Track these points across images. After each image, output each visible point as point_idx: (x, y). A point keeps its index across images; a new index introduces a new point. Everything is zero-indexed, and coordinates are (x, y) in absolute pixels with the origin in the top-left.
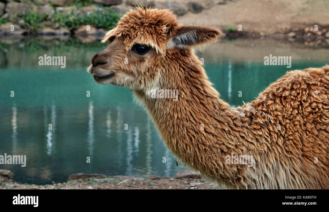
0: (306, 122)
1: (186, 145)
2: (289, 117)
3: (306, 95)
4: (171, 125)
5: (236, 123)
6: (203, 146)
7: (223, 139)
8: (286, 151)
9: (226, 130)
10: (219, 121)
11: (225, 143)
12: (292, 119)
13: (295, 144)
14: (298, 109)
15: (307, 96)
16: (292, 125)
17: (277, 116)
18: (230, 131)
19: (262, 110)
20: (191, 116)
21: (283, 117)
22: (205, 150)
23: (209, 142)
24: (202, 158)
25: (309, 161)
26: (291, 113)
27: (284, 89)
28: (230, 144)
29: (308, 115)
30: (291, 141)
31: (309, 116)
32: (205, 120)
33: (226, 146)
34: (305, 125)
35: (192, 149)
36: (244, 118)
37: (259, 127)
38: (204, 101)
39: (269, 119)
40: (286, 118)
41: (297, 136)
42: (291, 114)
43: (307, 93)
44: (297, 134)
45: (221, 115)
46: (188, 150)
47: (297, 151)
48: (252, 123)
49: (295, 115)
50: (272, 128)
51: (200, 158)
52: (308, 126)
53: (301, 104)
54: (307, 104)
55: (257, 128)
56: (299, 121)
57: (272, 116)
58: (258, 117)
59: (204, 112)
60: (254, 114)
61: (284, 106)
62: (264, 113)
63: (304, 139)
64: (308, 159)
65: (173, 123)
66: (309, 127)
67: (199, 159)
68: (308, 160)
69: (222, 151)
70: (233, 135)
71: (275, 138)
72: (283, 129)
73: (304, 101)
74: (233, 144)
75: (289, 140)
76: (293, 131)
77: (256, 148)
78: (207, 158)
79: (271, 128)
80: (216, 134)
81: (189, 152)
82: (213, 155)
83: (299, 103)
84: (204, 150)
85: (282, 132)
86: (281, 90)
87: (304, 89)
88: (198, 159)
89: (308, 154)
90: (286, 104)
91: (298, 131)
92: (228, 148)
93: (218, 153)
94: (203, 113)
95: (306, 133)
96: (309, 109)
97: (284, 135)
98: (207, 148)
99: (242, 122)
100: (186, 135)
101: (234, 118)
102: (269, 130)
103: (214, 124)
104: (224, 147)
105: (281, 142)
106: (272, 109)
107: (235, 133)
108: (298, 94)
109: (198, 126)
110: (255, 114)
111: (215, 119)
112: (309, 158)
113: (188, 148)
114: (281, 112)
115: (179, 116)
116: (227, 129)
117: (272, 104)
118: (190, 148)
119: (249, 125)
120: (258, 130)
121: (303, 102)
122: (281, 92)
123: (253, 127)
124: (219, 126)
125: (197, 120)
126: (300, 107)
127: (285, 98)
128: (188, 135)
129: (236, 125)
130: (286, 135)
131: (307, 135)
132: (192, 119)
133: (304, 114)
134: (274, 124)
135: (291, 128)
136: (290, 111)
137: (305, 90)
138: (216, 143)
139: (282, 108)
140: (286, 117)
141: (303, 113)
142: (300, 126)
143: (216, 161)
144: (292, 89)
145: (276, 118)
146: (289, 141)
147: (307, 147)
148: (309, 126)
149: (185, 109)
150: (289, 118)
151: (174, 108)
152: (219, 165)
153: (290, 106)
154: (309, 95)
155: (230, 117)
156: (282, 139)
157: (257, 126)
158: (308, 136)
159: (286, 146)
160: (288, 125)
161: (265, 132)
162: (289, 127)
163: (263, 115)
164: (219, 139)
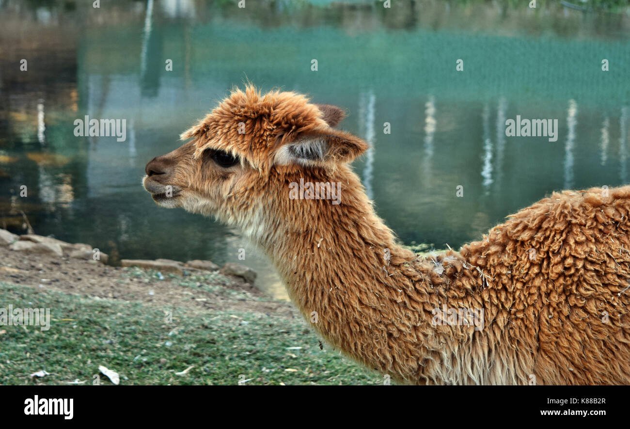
0: (551, 291)
1: (329, 323)
2: (522, 278)
3: (560, 242)
4: (301, 290)
5: (420, 289)
6: (358, 326)
7: (391, 316)
8: (509, 338)
9: (398, 302)
10: (387, 287)
11: (396, 323)
12: (527, 282)
13: (526, 327)
14: (540, 266)
15: (562, 243)
16: (526, 292)
17: (499, 275)
18: (405, 303)
19: (476, 264)
20: (336, 278)
21: (512, 278)
22: (361, 332)
23: (367, 321)
24: (355, 344)
25: (548, 359)
26: (526, 271)
27: (525, 228)
28: (404, 324)
29: (555, 278)
30: (519, 322)
31: (558, 279)
32: (361, 285)
33: (397, 328)
34: (548, 295)
35: (338, 330)
36: (438, 277)
37: (463, 295)
38: (361, 253)
39: (485, 279)
40: (517, 280)
41: (532, 314)
42: (527, 274)
43: (562, 238)
44: (532, 309)
45: (391, 277)
46: (332, 331)
47: (529, 341)
48: (452, 287)
49: (533, 276)
50: (488, 297)
51: (353, 344)
52: (552, 298)
53: (549, 258)
54: (558, 259)
55: (459, 296)
56: (539, 288)
57: (491, 275)
58: (464, 275)
59: (360, 271)
60: (459, 270)
61: (518, 257)
62: (478, 269)
63: (543, 321)
64: (547, 355)
65: (305, 286)
66: (554, 300)
67: (351, 345)
68: (546, 357)
69: (390, 335)
70: (410, 310)
71: (492, 314)
72: (510, 300)
73: (553, 252)
74: (408, 324)
75: (517, 319)
76: (525, 303)
77: (452, 331)
78: (365, 345)
79: (486, 296)
80: (380, 309)
81: (334, 335)
82: (374, 341)
83: (544, 255)
84: (359, 331)
85: (507, 303)
86: (520, 228)
87: (558, 232)
88: (349, 345)
89: (546, 347)
90: (521, 256)
91: (533, 305)
92: (400, 331)
93: (383, 338)
94: (358, 274)
95: (549, 311)
96: (560, 269)
97: (510, 310)
98: (364, 330)
99: (434, 284)
100: (327, 306)
101: (416, 280)
102: (483, 300)
103: (377, 292)
104: (394, 329)
105: (502, 322)
106: (492, 263)
107: (415, 305)
108: (546, 238)
109: (348, 294)
110: (461, 270)
111: (380, 282)
112: (548, 353)
113: (332, 328)
114: (510, 267)
115: (315, 277)
116: (399, 300)
117: (496, 252)
118: (335, 329)
119: (446, 290)
120: (462, 299)
121: (551, 255)
122: (518, 231)
123: (453, 294)
124: (386, 294)
125: (347, 285)
126: (545, 263)
127: (523, 243)
128: (332, 309)
129: (418, 292)
130: (513, 310)
131: (549, 313)
132: (337, 282)
133: (550, 276)
134: (492, 288)
135: (523, 298)
136: (524, 268)
137: (561, 233)
138: (380, 322)
139: (514, 261)
140: (516, 277)
141: (548, 274)
142: (540, 295)
143: (380, 351)
144: (539, 228)
145: (497, 280)
146: (517, 322)
147: (546, 335)
148: (555, 297)
149: (327, 267)
150: (521, 280)
151: (304, 263)
152: (385, 357)
153: (526, 259)
154: (565, 242)
155: (409, 277)
156: (505, 315)
157: (460, 292)
158: (550, 316)
159: (512, 328)
160: (518, 293)
161: (473, 302)
162: (520, 295)
163: (475, 273)
164: (386, 316)
